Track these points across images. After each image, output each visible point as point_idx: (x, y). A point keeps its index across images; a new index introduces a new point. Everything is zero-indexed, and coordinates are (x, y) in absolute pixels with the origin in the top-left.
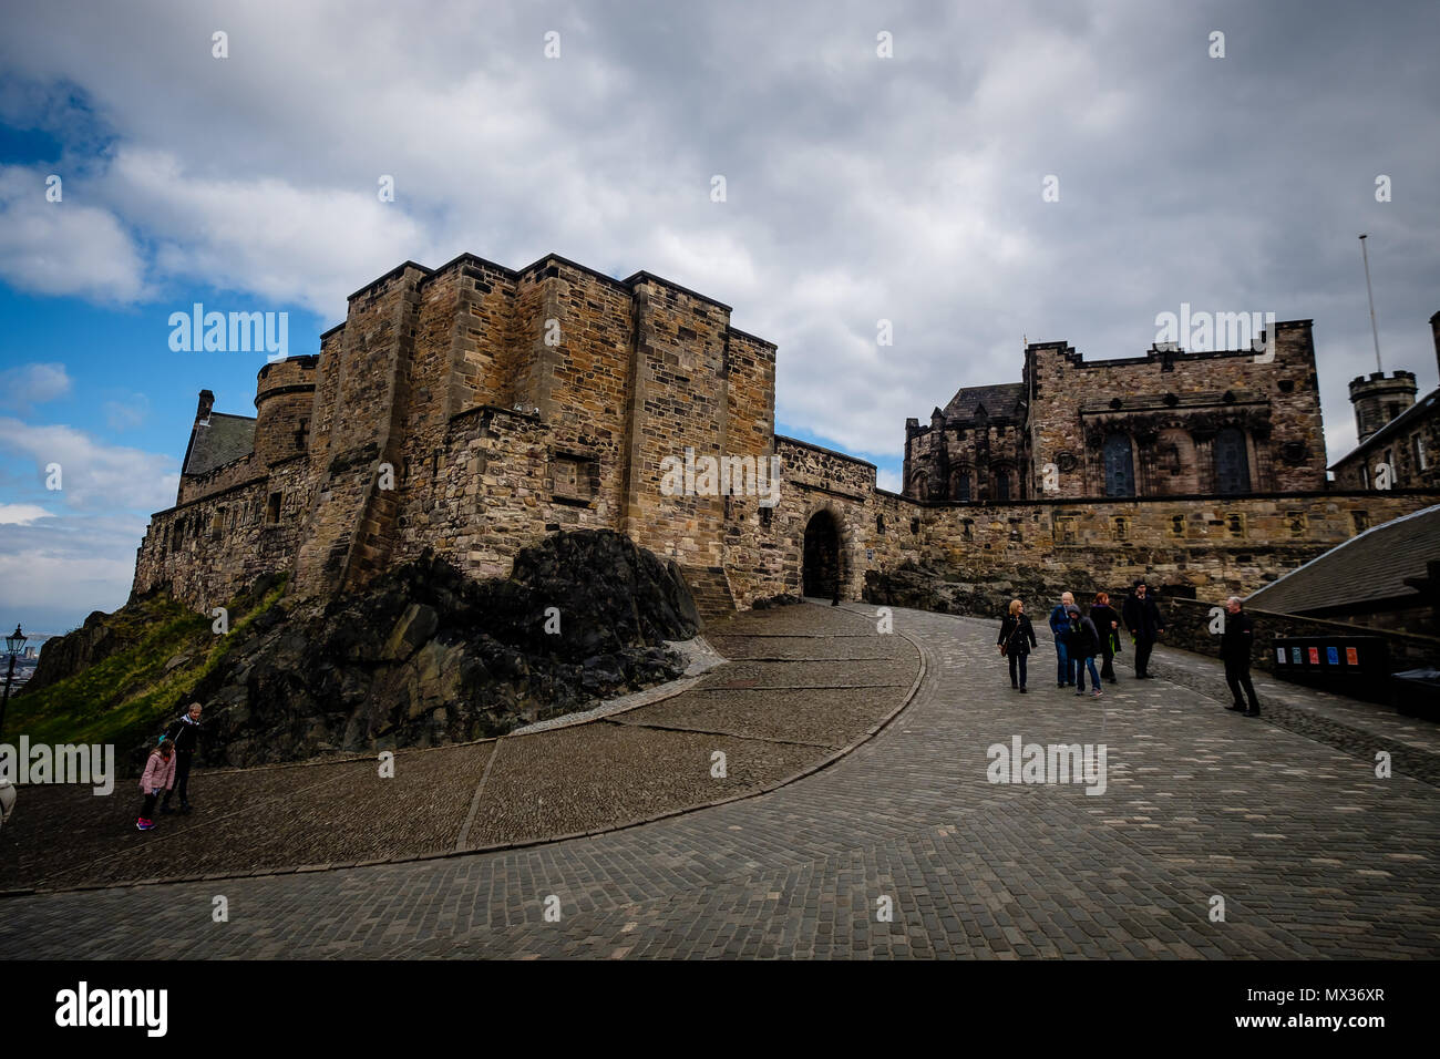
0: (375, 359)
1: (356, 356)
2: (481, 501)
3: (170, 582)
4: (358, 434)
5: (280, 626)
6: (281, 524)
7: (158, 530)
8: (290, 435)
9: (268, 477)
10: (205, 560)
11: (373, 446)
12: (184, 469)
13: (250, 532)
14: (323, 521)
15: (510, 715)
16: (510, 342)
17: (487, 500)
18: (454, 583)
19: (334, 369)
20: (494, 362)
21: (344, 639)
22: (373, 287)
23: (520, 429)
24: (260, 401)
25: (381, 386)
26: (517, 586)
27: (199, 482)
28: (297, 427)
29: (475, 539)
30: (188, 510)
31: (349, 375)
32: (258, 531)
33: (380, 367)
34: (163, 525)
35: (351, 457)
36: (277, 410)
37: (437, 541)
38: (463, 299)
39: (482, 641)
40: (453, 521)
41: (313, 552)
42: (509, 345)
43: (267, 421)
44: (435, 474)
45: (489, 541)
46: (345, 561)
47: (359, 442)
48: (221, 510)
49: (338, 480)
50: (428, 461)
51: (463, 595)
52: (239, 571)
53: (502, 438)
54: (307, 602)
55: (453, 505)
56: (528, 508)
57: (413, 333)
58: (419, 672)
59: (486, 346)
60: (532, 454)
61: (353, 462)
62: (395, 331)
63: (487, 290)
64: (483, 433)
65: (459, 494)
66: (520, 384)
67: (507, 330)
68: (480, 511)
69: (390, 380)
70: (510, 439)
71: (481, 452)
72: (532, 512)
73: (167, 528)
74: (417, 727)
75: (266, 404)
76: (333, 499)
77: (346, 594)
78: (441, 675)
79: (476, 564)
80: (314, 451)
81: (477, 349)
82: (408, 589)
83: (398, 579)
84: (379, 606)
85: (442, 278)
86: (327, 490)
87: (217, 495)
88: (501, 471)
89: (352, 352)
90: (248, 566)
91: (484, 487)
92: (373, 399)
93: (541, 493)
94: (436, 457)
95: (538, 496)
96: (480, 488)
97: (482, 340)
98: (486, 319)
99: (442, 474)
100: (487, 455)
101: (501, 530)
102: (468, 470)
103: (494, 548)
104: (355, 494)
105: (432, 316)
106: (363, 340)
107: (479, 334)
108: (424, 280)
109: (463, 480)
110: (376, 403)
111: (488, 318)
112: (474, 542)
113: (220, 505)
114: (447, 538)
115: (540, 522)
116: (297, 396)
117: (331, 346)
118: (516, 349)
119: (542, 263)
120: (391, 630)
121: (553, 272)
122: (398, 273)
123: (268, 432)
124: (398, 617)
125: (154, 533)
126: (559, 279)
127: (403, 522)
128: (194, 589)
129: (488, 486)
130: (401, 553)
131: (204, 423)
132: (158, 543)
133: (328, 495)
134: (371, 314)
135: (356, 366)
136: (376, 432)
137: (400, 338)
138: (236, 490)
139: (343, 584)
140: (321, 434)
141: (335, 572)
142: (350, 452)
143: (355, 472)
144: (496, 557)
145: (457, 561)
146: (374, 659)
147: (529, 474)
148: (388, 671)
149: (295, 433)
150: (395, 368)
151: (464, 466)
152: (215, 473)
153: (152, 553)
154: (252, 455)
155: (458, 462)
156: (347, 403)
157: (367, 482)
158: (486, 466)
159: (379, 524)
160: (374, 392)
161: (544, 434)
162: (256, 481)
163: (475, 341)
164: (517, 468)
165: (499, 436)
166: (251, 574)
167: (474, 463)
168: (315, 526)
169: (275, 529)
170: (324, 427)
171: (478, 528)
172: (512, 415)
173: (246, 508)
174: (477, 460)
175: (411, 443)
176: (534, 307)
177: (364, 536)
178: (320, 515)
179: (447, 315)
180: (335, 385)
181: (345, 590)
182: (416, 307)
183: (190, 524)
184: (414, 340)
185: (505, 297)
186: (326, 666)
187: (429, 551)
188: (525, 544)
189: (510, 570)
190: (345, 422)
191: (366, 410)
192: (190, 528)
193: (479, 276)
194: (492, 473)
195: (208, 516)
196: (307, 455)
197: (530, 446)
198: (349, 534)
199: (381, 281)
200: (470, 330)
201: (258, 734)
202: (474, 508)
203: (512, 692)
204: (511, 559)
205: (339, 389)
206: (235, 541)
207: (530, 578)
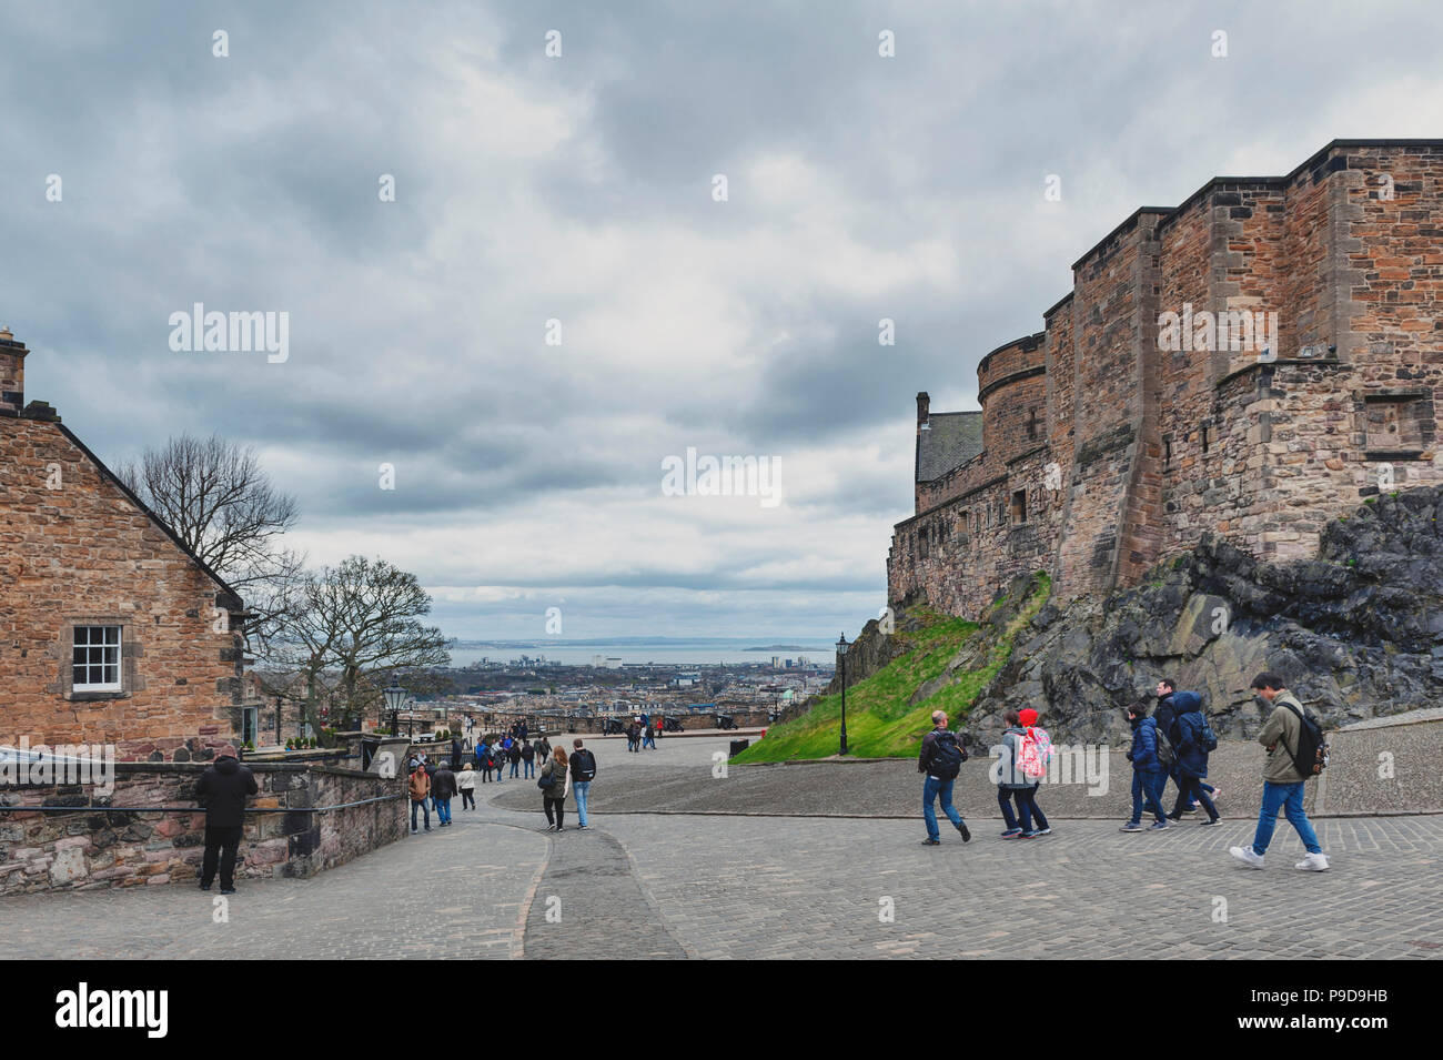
0: (1114, 331)
1: (1091, 331)
2: (1270, 474)
3: (924, 589)
4: (1106, 417)
5: (1059, 625)
6: (1029, 522)
7: (903, 540)
8: (1021, 427)
9: (1007, 476)
10: (954, 566)
11: (1126, 429)
12: (917, 478)
13: (997, 534)
14: (1081, 515)
15: (1337, 710)
16: (1284, 270)
17: (1277, 472)
18: (1245, 569)
19: (1064, 349)
20: (1265, 301)
21: (1128, 636)
22: (1100, 248)
23: (1311, 379)
24: (986, 397)
25: (1126, 359)
26: (1328, 568)
27: (933, 488)
28: (1027, 417)
29: (1267, 518)
30: (929, 518)
31: (1086, 354)
32: (1005, 532)
33: (1122, 339)
34: (907, 535)
35: (1101, 445)
36: (1004, 404)
37: (1219, 525)
38: (1217, 236)
39: (1288, 631)
40: (1236, 501)
41: (1074, 548)
42: (1282, 275)
43: (998, 415)
44: (1206, 450)
45: (1284, 520)
46: (1113, 555)
47: (1108, 427)
48: (963, 514)
49: (1090, 471)
50: (1194, 436)
51: (1259, 582)
52: (993, 574)
53: (1289, 395)
54: (1079, 599)
55: (1234, 482)
56: (1332, 472)
57: (1157, 290)
58: (1218, 667)
59: (1251, 284)
60: (1332, 407)
61: (1105, 450)
62: (1136, 294)
63: (1246, 214)
64: (1264, 393)
65: (1240, 469)
66: (1303, 321)
67: (1278, 256)
68: (1269, 485)
69: (1137, 350)
70: (1298, 394)
71: (1261, 417)
72: (1338, 477)
73: (911, 537)
74: (1224, 722)
75: (992, 400)
76: (1088, 492)
77: (1120, 589)
78: (1243, 669)
79: (1269, 547)
80: (1054, 442)
81: (1242, 292)
82: (1189, 580)
83: (1177, 569)
84: (1159, 600)
85: (1185, 217)
86: (1079, 483)
87: (956, 500)
88: (1291, 434)
89: (1086, 326)
90: (1000, 567)
91: (1271, 457)
92: (1118, 376)
93: (1348, 451)
94: (1205, 430)
95: (1344, 456)
96: (1267, 459)
97: (1246, 278)
98: (1248, 251)
99: (1216, 447)
100: (1270, 419)
101: (1298, 504)
102: (1248, 440)
103: (1291, 525)
104: (1112, 484)
105: (1178, 264)
106: (1097, 311)
107: (1241, 272)
108: (1162, 225)
109: (1243, 452)
110: (1123, 380)
111: (1251, 249)
112: (1266, 521)
113: (961, 510)
114: (1230, 520)
115: (1350, 487)
116: (1023, 383)
117: (1057, 324)
118: (1293, 277)
119: (1321, 156)
120: (1176, 624)
121: (1339, 164)
122: (1130, 224)
123: (997, 428)
124: (1182, 609)
125: (899, 543)
126: (1349, 170)
127: (1171, 507)
128: (948, 594)
129: (1277, 455)
130: (1173, 542)
131: (925, 427)
132: (905, 552)
133: (1082, 488)
134: (1102, 279)
135: (1092, 341)
136: (1127, 413)
137: (1142, 300)
138: (975, 492)
139: (1115, 579)
140: (1060, 423)
141: (1104, 568)
142: (1100, 439)
143: (1108, 459)
144: (1295, 536)
145: (1246, 545)
146: (1163, 654)
147: (1330, 431)
148: (1180, 665)
149: (1025, 424)
150: (1140, 337)
151: (1242, 436)
152: (948, 477)
153: (901, 562)
154: (984, 454)
155: (1233, 432)
156: (1088, 385)
157: (1125, 469)
158: (1271, 432)
159: (1145, 513)
160: (1118, 369)
161: (1345, 378)
162: (995, 482)
163: (1238, 282)
164: (1313, 425)
165: (1285, 394)
166: (1005, 576)
167: (1254, 434)
168: (1072, 522)
169: (1023, 528)
170: (1062, 415)
171: (1269, 506)
172: (1298, 364)
173: (989, 510)
174: (1258, 427)
175: (1169, 419)
176: (1315, 217)
177: (1130, 527)
178: (1076, 510)
179: (1198, 260)
180: (1069, 366)
181: (1118, 586)
182: (1156, 259)
183: (934, 531)
184: (1158, 299)
185: (1270, 215)
186: (1115, 662)
187: (1208, 537)
188: (1332, 517)
189: (1317, 548)
190: (1088, 407)
191: (1112, 389)
192: (934, 535)
193: (1235, 201)
194: (1280, 438)
195: (950, 523)
196: (1046, 447)
197: (1326, 397)
198: (1113, 526)
199: (1110, 240)
200: (1229, 272)
201: (1060, 724)
202: (1261, 484)
203: (1335, 685)
204: (1316, 536)
205: (1077, 371)
206: (982, 544)
207: (1345, 556)
